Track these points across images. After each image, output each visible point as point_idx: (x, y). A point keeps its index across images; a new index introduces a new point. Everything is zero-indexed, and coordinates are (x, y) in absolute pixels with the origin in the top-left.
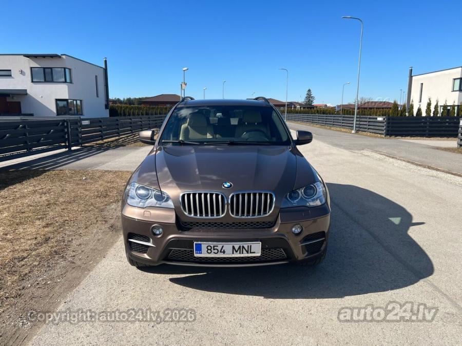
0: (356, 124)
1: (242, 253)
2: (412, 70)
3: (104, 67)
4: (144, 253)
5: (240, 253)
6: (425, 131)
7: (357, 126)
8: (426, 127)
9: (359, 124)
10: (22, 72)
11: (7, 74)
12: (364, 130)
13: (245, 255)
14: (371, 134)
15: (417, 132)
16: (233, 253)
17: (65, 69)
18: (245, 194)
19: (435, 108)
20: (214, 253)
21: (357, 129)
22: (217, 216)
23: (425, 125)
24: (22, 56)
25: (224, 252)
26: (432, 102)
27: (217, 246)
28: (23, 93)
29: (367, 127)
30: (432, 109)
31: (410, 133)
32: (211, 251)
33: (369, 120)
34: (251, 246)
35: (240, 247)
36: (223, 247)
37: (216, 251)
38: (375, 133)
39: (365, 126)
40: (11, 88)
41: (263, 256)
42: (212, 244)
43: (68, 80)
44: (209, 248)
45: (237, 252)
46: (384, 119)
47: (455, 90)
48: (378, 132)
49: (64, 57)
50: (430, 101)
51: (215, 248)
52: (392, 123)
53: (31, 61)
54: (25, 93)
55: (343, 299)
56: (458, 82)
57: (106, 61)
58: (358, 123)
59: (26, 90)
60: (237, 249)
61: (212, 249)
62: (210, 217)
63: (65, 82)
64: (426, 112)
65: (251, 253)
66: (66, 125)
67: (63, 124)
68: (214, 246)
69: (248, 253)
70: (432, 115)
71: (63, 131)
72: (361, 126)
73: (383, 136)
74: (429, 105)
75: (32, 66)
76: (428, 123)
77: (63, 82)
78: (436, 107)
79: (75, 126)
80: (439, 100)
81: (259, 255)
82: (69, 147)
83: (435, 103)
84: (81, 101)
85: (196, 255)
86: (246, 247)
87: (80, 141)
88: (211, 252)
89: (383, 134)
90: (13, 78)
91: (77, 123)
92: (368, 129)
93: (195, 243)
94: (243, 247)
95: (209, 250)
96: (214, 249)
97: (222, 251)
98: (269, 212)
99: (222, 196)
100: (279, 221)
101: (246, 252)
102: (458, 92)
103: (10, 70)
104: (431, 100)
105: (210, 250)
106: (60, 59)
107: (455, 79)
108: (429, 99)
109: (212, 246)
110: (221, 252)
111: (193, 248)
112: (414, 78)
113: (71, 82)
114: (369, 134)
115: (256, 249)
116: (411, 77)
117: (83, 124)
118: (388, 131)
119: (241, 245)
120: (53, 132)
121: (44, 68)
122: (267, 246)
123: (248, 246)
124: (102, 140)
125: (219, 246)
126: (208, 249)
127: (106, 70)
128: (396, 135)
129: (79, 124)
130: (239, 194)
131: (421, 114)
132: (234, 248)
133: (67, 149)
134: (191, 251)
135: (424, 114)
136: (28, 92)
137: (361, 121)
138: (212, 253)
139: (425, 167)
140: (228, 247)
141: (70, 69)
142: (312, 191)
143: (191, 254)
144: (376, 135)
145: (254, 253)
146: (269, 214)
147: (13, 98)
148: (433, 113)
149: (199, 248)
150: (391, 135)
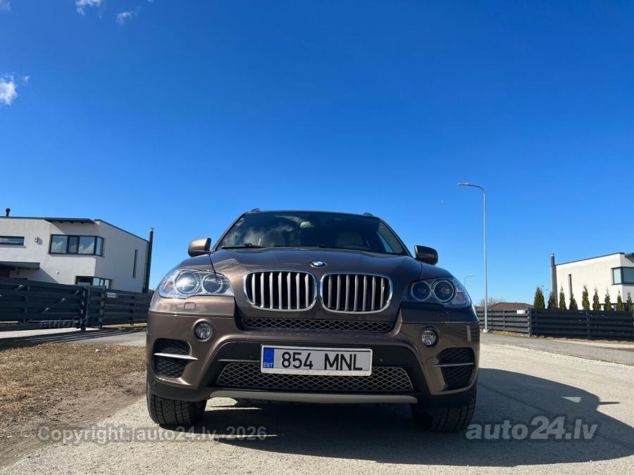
0: (488, 321)
1: (341, 369)
2: (553, 257)
3: (148, 240)
4: (179, 376)
5: (337, 369)
6: (586, 330)
7: (490, 323)
8: (586, 324)
9: (492, 321)
10: (39, 241)
11: (18, 241)
12: (499, 328)
13: (346, 373)
14: (511, 333)
15: (575, 332)
16: (325, 369)
17: (96, 238)
18: (345, 275)
19: (594, 300)
20: (294, 366)
21: (491, 327)
22: (301, 308)
23: (584, 322)
24: (44, 221)
25: (311, 366)
26: (588, 291)
27: (300, 354)
28: (35, 267)
29: (504, 324)
30: (591, 302)
31: (566, 332)
32: (290, 362)
33: (506, 314)
34: (355, 355)
35: (337, 355)
36: (309, 354)
37: (297, 363)
38: (515, 332)
39: (501, 324)
40: (19, 260)
41: (376, 377)
42: (292, 349)
43: (98, 252)
44: (287, 356)
45: (331, 365)
46: (526, 312)
47: (616, 283)
48: (519, 330)
49: (98, 223)
50: (586, 290)
51: (297, 356)
52: (539, 318)
53: (53, 226)
54: (37, 267)
55: (515, 468)
56: (618, 273)
57: (152, 233)
58: (490, 319)
59: (39, 264)
60: (332, 360)
61: (291, 360)
62: (289, 309)
63: (94, 254)
64: (583, 304)
65: (355, 369)
66: (84, 294)
67: (80, 293)
68: (295, 354)
69: (350, 369)
70: (591, 309)
71: (79, 302)
72: (495, 323)
73: (528, 336)
74: (585, 295)
75: (53, 233)
76: (588, 320)
77: (91, 255)
78: (596, 298)
79: (98, 298)
80: (598, 289)
81: (369, 373)
82: (83, 327)
83: (594, 293)
84: (110, 281)
85: (264, 370)
86: (347, 356)
87: (100, 320)
88: (289, 365)
89: (527, 333)
90: (25, 247)
91: (100, 295)
92: (506, 327)
93: (263, 347)
94: (343, 357)
95: (286, 362)
96: (294, 360)
97: (308, 363)
98: (383, 306)
99: (310, 277)
100: (401, 320)
101: (347, 368)
102: (621, 286)
103: (23, 238)
104: (587, 288)
105: (288, 360)
106: (92, 225)
107: (613, 269)
108: (585, 287)
109: (291, 352)
110: (305, 365)
111: (260, 359)
112: (557, 267)
113: (101, 255)
114: (507, 333)
115: (364, 364)
116: (554, 267)
117: (108, 296)
118: (533, 328)
119: (340, 353)
120: (64, 302)
121: (69, 236)
122: (381, 360)
123: (351, 355)
124: (132, 323)
125: (304, 353)
126: (285, 360)
127: (150, 244)
128: (546, 335)
129: (103, 296)
130: (337, 275)
131: (577, 307)
132: (327, 358)
133: (80, 329)
134: (256, 364)
135: (580, 307)
136: (41, 266)
137: (494, 317)
138: (291, 366)
139: (598, 360)
140: (317, 355)
141: (103, 239)
142: (448, 291)
143: (256, 368)
144: (518, 334)
145: (361, 369)
146: (383, 310)
147: (18, 273)
148: (593, 307)
149: (270, 359)
150: (538, 335)
